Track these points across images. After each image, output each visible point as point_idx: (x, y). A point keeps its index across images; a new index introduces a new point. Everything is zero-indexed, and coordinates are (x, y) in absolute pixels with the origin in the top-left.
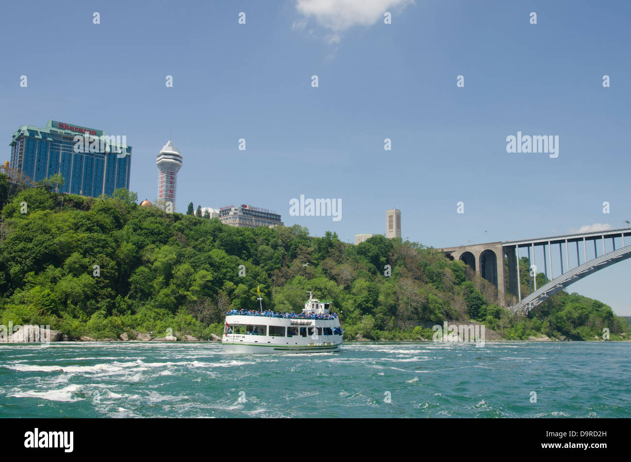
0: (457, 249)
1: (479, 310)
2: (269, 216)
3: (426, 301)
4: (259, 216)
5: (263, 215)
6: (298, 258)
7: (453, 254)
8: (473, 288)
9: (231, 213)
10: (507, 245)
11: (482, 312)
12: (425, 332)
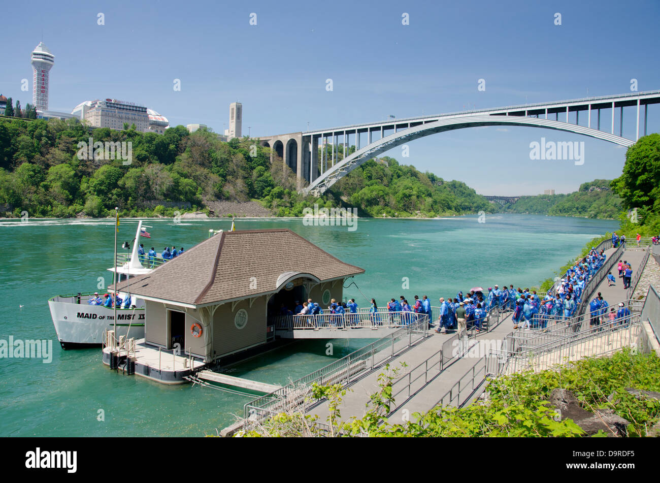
0: (272, 138)
1: (263, 191)
2: (135, 109)
3: (174, 184)
4: (124, 109)
5: (128, 108)
6: (57, 146)
7: (269, 142)
8: (264, 172)
9: (96, 106)
10: (306, 135)
11: (266, 193)
12: (167, 211)
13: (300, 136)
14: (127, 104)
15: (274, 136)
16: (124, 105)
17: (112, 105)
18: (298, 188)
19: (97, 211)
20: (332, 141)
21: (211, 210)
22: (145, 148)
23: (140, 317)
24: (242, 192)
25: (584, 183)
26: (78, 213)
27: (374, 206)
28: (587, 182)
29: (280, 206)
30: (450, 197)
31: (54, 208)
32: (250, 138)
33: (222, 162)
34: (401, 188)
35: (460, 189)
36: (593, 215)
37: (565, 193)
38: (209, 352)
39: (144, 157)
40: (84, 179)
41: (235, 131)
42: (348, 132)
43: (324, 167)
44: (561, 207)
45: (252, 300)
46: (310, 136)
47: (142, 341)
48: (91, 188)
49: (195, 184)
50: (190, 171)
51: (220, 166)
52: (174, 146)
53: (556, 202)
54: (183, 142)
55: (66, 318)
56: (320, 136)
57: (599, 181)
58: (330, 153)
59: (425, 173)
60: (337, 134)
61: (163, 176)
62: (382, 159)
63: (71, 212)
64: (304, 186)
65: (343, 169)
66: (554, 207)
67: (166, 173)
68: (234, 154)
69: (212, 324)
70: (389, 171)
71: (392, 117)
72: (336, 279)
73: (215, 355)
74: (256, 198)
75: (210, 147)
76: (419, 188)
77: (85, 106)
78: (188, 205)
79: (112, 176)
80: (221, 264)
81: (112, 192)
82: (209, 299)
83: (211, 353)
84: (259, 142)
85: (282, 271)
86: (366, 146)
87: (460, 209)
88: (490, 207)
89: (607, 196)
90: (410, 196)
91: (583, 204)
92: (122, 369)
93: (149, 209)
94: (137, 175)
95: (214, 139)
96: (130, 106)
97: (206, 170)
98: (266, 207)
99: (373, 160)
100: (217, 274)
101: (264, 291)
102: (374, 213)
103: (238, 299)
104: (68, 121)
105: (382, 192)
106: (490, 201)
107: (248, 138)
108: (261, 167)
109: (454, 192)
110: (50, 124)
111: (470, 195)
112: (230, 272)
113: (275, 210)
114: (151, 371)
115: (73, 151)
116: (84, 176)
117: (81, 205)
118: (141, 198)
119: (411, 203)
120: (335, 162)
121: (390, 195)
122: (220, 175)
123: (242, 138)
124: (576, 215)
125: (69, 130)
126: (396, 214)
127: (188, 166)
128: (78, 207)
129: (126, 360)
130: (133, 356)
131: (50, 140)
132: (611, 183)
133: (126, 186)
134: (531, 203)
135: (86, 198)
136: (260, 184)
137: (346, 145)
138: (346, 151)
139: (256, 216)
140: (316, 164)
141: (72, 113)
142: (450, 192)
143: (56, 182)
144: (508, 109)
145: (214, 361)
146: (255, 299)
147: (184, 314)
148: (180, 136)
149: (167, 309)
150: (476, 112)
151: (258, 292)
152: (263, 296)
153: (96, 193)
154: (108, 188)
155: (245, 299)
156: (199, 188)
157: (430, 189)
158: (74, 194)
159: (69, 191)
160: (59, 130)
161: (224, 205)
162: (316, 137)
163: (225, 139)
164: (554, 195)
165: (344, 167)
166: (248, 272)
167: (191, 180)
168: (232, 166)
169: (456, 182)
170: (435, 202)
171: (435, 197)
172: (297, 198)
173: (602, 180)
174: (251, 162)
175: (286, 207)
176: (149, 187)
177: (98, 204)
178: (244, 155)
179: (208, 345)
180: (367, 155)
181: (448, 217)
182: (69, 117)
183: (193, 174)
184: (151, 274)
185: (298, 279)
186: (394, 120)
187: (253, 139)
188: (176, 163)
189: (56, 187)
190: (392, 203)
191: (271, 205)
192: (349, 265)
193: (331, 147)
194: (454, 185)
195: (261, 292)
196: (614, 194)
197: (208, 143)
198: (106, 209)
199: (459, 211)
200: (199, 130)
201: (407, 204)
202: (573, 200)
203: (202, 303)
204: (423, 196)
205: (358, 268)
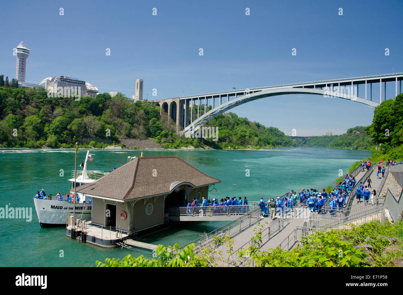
0: (161, 101)
1: (156, 133)
2: (78, 82)
3: (101, 128)
4: (71, 82)
5: (74, 81)
6: (31, 105)
7: (160, 103)
8: (156, 121)
9: (55, 80)
10: (182, 99)
11: (157, 134)
12: (97, 144)
13: (178, 99)
14: (73, 79)
15: (163, 100)
16: (71, 80)
17: (64, 80)
18: (177, 131)
19: (54, 144)
20: (198, 103)
21: (124, 144)
22: (84, 106)
23: (88, 208)
24: (143, 133)
25: (350, 128)
26: (43, 145)
27: (223, 142)
28: (351, 128)
29: (166, 142)
30: (269, 137)
31: (28, 142)
32: (148, 100)
33: (131, 115)
34: (240, 131)
35: (275, 132)
36: (355, 148)
37: (339, 135)
38: (131, 229)
39: (84, 111)
40: (47, 125)
41: (138, 96)
42: (207, 98)
43: (193, 118)
44: (336, 143)
45: (156, 198)
46: (185, 99)
47: (90, 222)
48: (51, 130)
49: (114, 128)
50: (111, 120)
51: (130, 118)
52: (102, 105)
53: (333, 140)
54: (107, 103)
55: (44, 209)
56: (190, 99)
57: (358, 127)
58: (196, 110)
59: (254, 122)
60: (201, 98)
61: (95, 123)
62: (228, 114)
63: (38, 145)
64: (181, 130)
65: (204, 120)
66: (332, 143)
67: (97, 122)
68: (138, 110)
69: (132, 212)
70: (232, 121)
71: (234, 88)
72: (204, 186)
73: (134, 230)
74: (151, 137)
75: (124, 106)
76: (250, 132)
77: (48, 80)
78: (110, 141)
79: (64, 123)
80: (138, 176)
81: (64, 132)
82: (131, 197)
83: (132, 229)
84: (153, 103)
85: (173, 181)
86: (218, 106)
87: (275, 144)
88: (293, 143)
89: (363, 136)
90: (245, 136)
91: (349, 141)
92: (79, 238)
93: (86, 143)
94: (79, 122)
95: (126, 101)
96: (75, 81)
97: (121, 120)
98: (157, 142)
99: (222, 115)
100: (136, 182)
101: (163, 192)
102: (223, 147)
103: (148, 197)
104: (37, 89)
105: (228, 133)
106: (293, 140)
107: (147, 100)
108: (155, 118)
109: (271, 134)
110: (27, 91)
111: (281, 136)
112: (143, 181)
113: (163, 144)
114: (97, 240)
115: (40, 107)
116: (47, 123)
117: (45, 141)
118: (81, 136)
119: (246, 140)
120: (199, 115)
121: (233, 136)
122: (129, 123)
123: (143, 100)
124: (345, 147)
125: (38, 95)
126: (236, 147)
127: (110, 117)
128: (43, 142)
129: (81, 234)
130: (85, 231)
131: (26, 100)
132: (366, 129)
133: (72, 129)
134: (318, 141)
135: (48, 136)
136: (153, 128)
137: (206, 106)
138: (206, 109)
139: (151, 148)
140: (188, 117)
141: (40, 85)
142: (269, 134)
143: (29, 126)
144: (304, 84)
145: (133, 234)
146: (158, 197)
147: (116, 206)
148: (106, 99)
149: (106, 203)
150: (285, 86)
151: (160, 193)
152: (162, 195)
153: (54, 133)
154: (61, 130)
155: (152, 197)
156: (117, 131)
157: (257, 132)
158: (40, 134)
159: (37, 132)
160: (32, 95)
161: (132, 141)
162: (188, 100)
163: (133, 101)
164: (332, 135)
165: (205, 119)
166: (153, 181)
167: (112, 126)
168: (137, 118)
169: (272, 128)
170: (260, 140)
171: (260, 137)
172: (176, 138)
173: (360, 127)
174: (149, 115)
175: (170, 143)
176: (86, 130)
177: (55, 140)
178: (145, 111)
179: (130, 224)
180: (219, 111)
181: (268, 149)
182: (38, 87)
183: (113, 122)
184: (95, 182)
185: (182, 185)
186: (235, 90)
187: (150, 101)
188: (103, 115)
189: (29, 129)
190: (234, 141)
191: (160, 142)
192: (212, 178)
193: (197, 106)
194: (272, 129)
195: (161, 193)
196: (367, 135)
197: (123, 103)
198: (60, 143)
199: (275, 145)
200: (117, 95)
201: (243, 141)
202: (343, 139)
203: (128, 199)
204: (253, 136)
205: (217, 180)
